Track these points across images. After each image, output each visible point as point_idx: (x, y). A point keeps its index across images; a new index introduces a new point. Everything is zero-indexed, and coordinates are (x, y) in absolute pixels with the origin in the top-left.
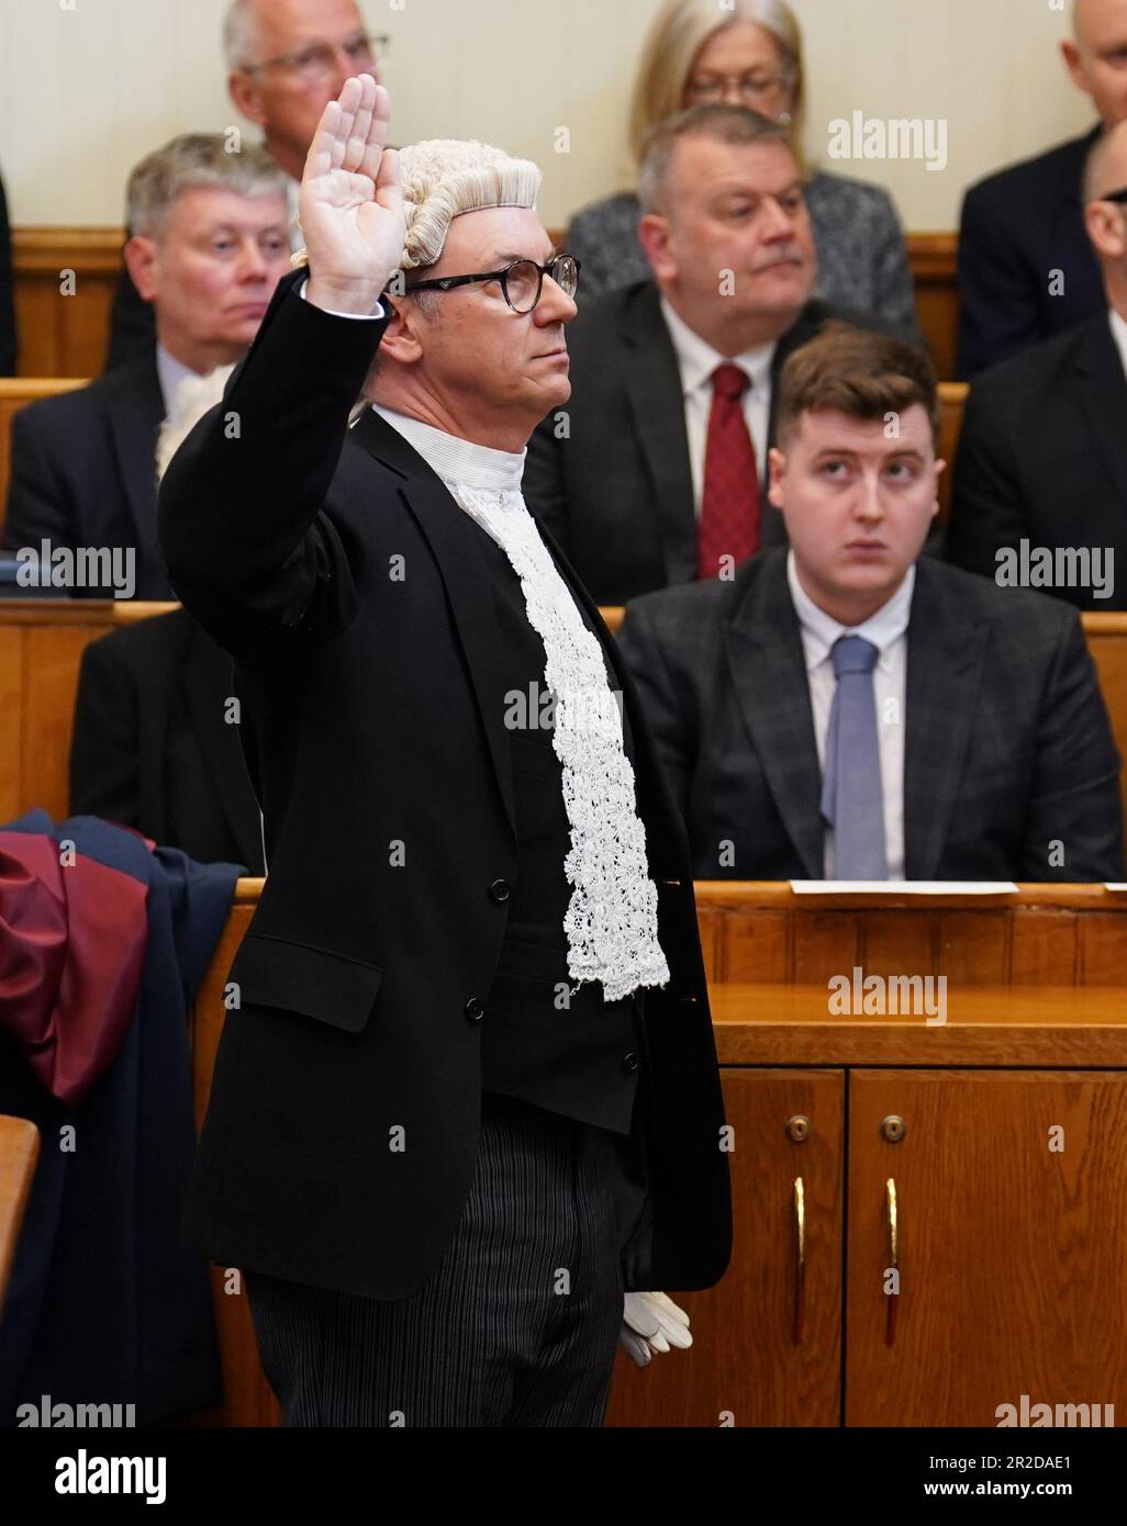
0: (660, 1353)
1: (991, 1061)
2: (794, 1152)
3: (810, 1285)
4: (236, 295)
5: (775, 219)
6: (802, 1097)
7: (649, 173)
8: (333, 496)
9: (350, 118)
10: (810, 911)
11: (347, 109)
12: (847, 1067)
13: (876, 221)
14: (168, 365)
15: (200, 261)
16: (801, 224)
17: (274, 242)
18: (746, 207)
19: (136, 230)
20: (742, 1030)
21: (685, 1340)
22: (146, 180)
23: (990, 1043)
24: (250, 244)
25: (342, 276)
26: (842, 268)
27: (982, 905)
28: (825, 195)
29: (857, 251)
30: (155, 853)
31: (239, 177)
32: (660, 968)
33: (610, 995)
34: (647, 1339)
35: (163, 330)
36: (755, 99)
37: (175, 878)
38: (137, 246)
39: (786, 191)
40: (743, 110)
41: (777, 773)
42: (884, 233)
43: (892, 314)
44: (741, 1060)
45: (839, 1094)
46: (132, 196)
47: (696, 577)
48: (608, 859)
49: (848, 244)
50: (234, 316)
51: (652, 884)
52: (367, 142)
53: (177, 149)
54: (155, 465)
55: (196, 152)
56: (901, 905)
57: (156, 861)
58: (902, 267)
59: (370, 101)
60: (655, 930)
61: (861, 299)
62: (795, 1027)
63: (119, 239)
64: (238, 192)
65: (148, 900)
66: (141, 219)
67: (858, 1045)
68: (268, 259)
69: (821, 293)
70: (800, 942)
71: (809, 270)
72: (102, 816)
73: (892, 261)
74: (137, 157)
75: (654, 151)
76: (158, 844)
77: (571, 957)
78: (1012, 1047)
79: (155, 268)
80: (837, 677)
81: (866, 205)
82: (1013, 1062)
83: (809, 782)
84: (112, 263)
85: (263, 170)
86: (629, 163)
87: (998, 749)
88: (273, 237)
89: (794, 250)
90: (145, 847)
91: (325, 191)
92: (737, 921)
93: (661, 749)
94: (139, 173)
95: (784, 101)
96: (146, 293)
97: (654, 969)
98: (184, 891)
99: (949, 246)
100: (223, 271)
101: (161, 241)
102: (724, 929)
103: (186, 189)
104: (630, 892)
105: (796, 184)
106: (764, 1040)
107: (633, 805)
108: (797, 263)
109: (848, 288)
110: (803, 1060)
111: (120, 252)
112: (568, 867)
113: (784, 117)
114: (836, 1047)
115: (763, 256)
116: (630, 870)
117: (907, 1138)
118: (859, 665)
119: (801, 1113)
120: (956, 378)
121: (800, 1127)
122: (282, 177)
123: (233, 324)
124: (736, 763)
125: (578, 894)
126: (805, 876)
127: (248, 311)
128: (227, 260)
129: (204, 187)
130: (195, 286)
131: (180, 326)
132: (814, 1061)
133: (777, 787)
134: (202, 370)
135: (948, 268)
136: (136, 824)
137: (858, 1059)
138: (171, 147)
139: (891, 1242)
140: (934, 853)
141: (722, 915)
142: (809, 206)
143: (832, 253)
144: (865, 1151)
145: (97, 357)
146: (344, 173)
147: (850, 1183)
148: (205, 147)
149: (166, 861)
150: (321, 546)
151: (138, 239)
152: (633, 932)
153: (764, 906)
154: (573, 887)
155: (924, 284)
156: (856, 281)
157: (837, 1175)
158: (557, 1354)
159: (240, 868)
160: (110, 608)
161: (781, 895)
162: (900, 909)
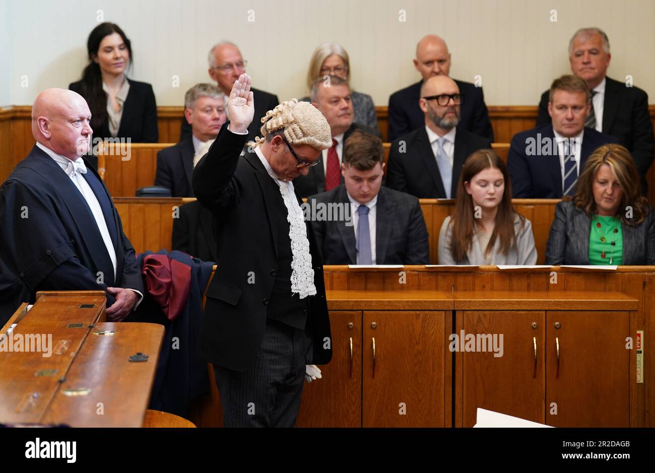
0: (314, 380)
1: (398, 309)
2: (350, 331)
3: (354, 364)
4: (212, 123)
5: (344, 104)
6: (352, 318)
7: (313, 93)
8: (236, 174)
9: (241, 85)
10: (354, 272)
11: (240, 82)
12: (362, 310)
13: (368, 103)
14: (195, 141)
15: (203, 115)
16: (350, 105)
17: (220, 110)
18: (337, 100)
19: (187, 107)
20: (337, 301)
21: (320, 376)
22: (190, 94)
23: (397, 304)
24: (215, 111)
25: (237, 124)
26: (360, 115)
27: (395, 270)
28: (355, 97)
29: (363, 111)
30: (193, 259)
31: (212, 94)
32: (314, 291)
33: (301, 297)
34: (311, 376)
35: (194, 131)
36: (338, 73)
37: (197, 265)
38: (187, 111)
39: (347, 96)
40: (335, 76)
41: (345, 239)
42: (370, 106)
43: (372, 126)
44: (337, 309)
45: (361, 317)
46: (186, 98)
47: (325, 191)
48: (302, 264)
49: (361, 109)
50: (212, 128)
51: (313, 270)
52: (245, 90)
53: (197, 87)
54: (193, 164)
55: (202, 88)
56: (376, 271)
57: (193, 261)
58: (374, 115)
59: (246, 80)
60: (313, 281)
61: (364, 122)
62: (350, 301)
63: (183, 109)
64: (212, 98)
65: (191, 271)
66: (188, 104)
67: (365, 305)
68: (219, 114)
69: (355, 121)
70: (351, 280)
71: (352, 116)
72: (179, 250)
73: (372, 113)
74: (187, 89)
75: (314, 87)
76: (194, 257)
77: (292, 287)
78: (403, 305)
79: (192, 116)
80: (359, 215)
81: (365, 99)
82: (403, 309)
83: (353, 242)
84: (181, 115)
85: (218, 92)
86: (308, 91)
87: (399, 232)
88: (220, 109)
89: (349, 111)
90: (190, 258)
91: (234, 103)
92: (335, 275)
93: (316, 233)
94: (188, 93)
95: (345, 74)
96: (190, 122)
97: (312, 291)
98: (200, 269)
99: (386, 109)
100: (208, 117)
101: (193, 110)
102: (332, 277)
103: (199, 97)
104: (307, 273)
105: (349, 95)
106: (342, 304)
107: (309, 251)
108: (349, 114)
109: (361, 120)
110: (352, 309)
111: (183, 112)
112: (292, 265)
113: (345, 78)
114: (360, 305)
115: (341, 112)
116: (307, 266)
117: (377, 328)
118: (364, 212)
119: (352, 322)
120: (388, 142)
121: (351, 325)
122: (223, 94)
123: (210, 130)
124: (335, 236)
125: (294, 272)
126: (352, 264)
127: (214, 127)
128: (209, 114)
129: (204, 96)
130: (201, 121)
131: (198, 130)
132: (354, 309)
133: (345, 242)
134: (204, 141)
135: (386, 115)
136: (188, 252)
137: (365, 309)
138: (196, 86)
139: (373, 353)
140: (383, 258)
141: (332, 273)
142: (352, 99)
143: (357, 112)
144: (367, 332)
145: (178, 138)
146: (239, 98)
147: (363, 338)
148: (204, 86)
149: (195, 261)
150: (232, 187)
151: (188, 109)
152: (307, 282)
153: (342, 271)
154: (293, 270)
155: (380, 119)
156: (363, 118)
157: (360, 337)
158: (289, 381)
159: (214, 263)
160: (181, 199)
161: (346, 268)
162: (375, 272)
